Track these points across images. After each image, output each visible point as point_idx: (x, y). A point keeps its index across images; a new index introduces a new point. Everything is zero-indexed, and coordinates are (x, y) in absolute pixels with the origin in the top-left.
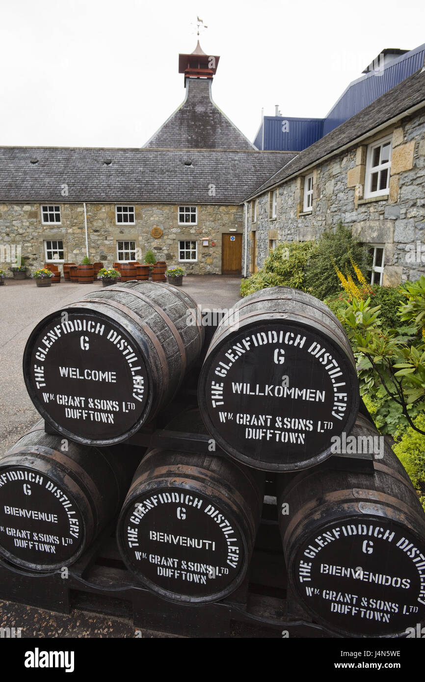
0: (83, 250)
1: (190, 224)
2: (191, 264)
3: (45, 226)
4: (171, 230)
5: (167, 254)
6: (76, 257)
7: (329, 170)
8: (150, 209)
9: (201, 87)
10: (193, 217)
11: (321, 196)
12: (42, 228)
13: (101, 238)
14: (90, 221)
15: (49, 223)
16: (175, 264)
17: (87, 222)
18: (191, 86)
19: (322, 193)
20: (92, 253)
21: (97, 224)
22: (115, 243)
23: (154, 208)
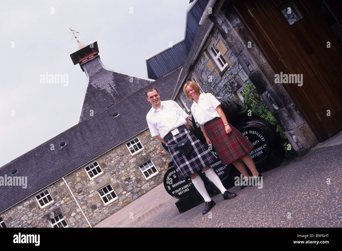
0: (78, 210)
1: (140, 150)
2: (155, 176)
3: (43, 209)
4: (129, 161)
5: (136, 179)
6: (75, 218)
7: (199, 69)
8: (108, 156)
9: (94, 65)
10: (139, 145)
11: (204, 83)
12: (42, 211)
13: (86, 195)
14: (73, 188)
15: (46, 205)
16: (145, 183)
17: (71, 190)
18: (87, 68)
19: (203, 82)
20: (85, 209)
21: (79, 186)
22: (97, 193)
23: (110, 155)
